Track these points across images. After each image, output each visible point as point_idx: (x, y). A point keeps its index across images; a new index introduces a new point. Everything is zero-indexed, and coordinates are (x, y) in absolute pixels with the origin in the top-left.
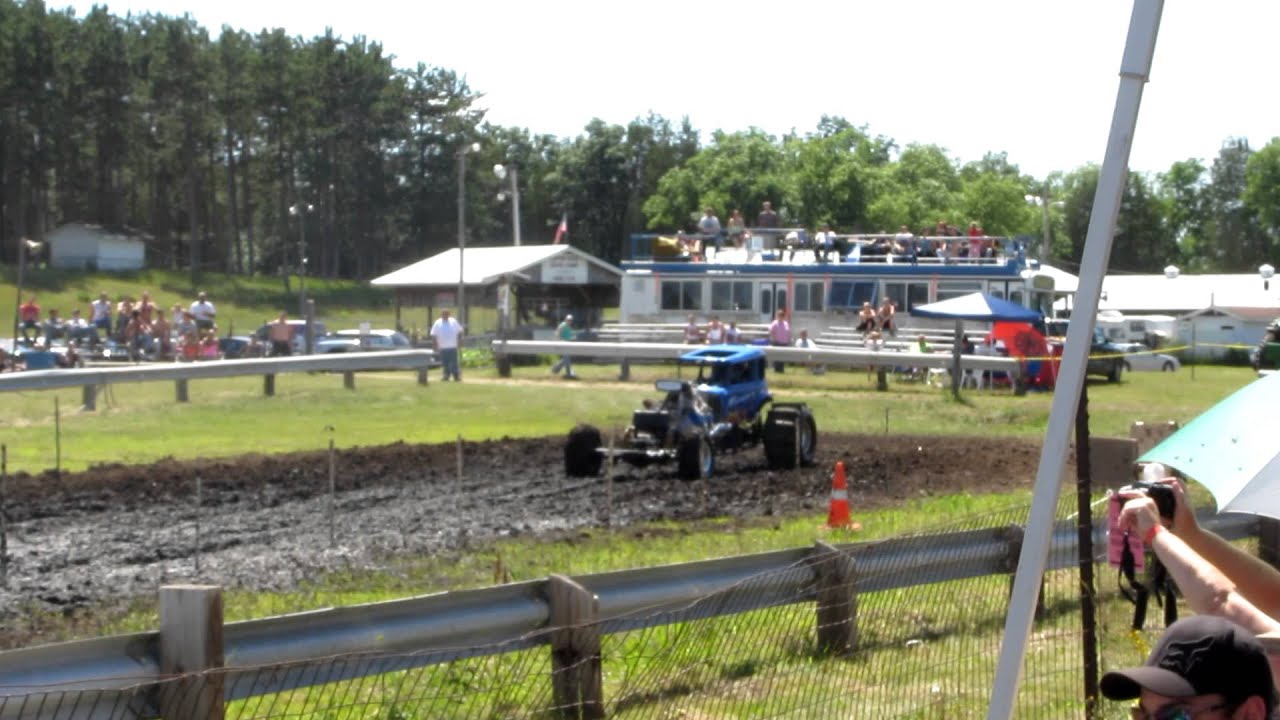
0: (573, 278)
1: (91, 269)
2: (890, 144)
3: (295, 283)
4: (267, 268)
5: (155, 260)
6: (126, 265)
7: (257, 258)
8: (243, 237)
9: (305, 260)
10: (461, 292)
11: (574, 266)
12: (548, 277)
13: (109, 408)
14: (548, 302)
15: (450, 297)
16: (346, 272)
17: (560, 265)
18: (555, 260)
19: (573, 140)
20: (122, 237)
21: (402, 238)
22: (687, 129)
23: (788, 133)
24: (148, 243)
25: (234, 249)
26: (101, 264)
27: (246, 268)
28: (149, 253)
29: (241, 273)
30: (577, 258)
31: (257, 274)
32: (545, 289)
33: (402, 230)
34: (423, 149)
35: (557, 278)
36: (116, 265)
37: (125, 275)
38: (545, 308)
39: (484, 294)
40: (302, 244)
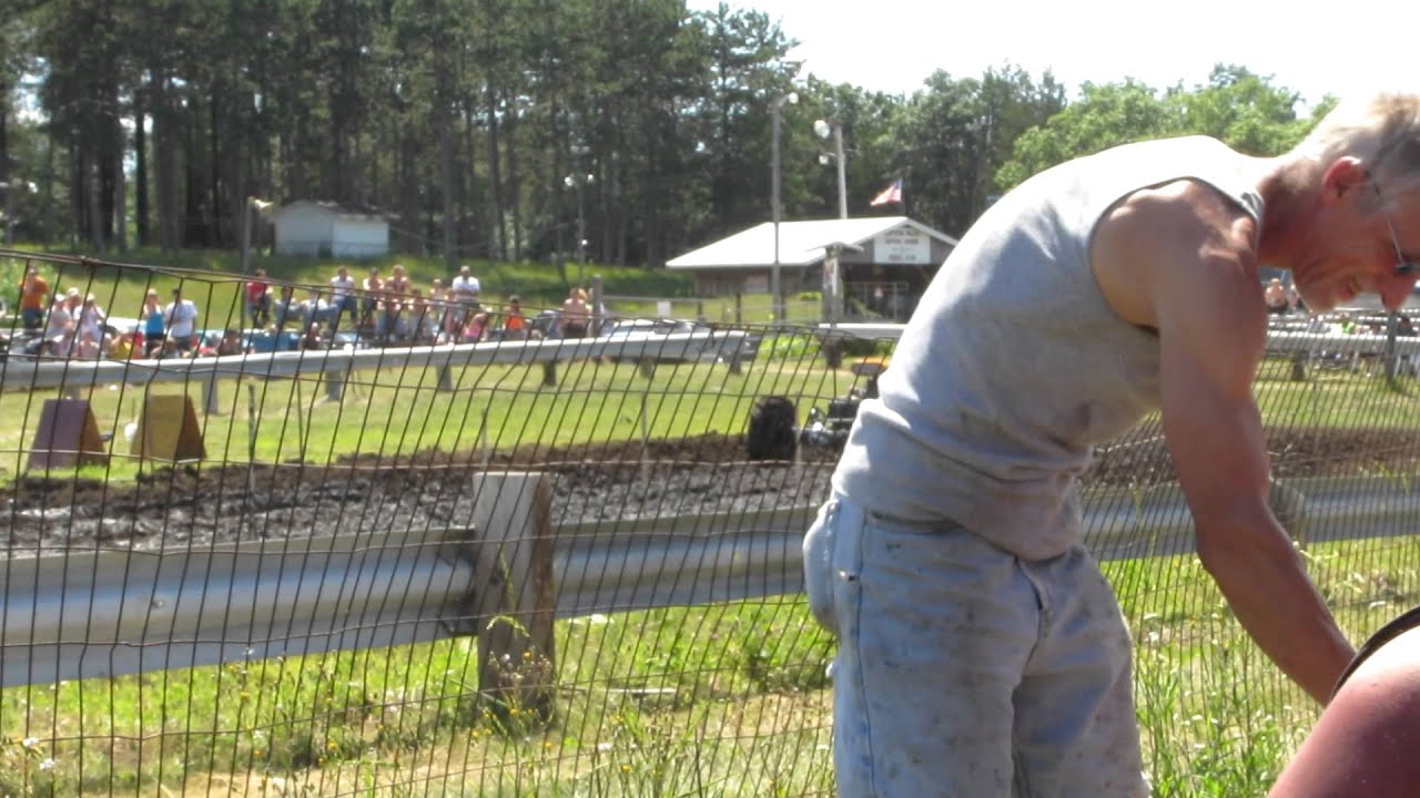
0: (913, 258)
1: (326, 256)
2: (1295, 98)
3: (572, 271)
4: (539, 253)
5: (401, 244)
6: (368, 251)
7: (525, 243)
8: (508, 217)
9: (584, 242)
10: (776, 274)
11: (915, 242)
12: (882, 256)
13: (357, 399)
14: (882, 287)
15: (764, 280)
16: (633, 259)
17: (898, 242)
18: (891, 235)
19: (909, 97)
20: (362, 217)
21: (700, 216)
22: (1048, 81)
23: (1174, 85)
24: (392, 223)
25: (497, 231)
26: (337, 250)
27: (511, 255)
28: (393, 235)
29: (505, 260)
30: (918, 232)
31: (526, 262)
32: (878, 271)
33: (700, 205)
34: (727, 108)
35: (892, 257)
36: (355, 251)
37: (365, 262)
38: (879, 294)
39: (806, 277)
40: (581, 222)
